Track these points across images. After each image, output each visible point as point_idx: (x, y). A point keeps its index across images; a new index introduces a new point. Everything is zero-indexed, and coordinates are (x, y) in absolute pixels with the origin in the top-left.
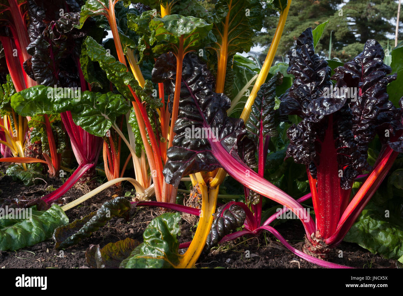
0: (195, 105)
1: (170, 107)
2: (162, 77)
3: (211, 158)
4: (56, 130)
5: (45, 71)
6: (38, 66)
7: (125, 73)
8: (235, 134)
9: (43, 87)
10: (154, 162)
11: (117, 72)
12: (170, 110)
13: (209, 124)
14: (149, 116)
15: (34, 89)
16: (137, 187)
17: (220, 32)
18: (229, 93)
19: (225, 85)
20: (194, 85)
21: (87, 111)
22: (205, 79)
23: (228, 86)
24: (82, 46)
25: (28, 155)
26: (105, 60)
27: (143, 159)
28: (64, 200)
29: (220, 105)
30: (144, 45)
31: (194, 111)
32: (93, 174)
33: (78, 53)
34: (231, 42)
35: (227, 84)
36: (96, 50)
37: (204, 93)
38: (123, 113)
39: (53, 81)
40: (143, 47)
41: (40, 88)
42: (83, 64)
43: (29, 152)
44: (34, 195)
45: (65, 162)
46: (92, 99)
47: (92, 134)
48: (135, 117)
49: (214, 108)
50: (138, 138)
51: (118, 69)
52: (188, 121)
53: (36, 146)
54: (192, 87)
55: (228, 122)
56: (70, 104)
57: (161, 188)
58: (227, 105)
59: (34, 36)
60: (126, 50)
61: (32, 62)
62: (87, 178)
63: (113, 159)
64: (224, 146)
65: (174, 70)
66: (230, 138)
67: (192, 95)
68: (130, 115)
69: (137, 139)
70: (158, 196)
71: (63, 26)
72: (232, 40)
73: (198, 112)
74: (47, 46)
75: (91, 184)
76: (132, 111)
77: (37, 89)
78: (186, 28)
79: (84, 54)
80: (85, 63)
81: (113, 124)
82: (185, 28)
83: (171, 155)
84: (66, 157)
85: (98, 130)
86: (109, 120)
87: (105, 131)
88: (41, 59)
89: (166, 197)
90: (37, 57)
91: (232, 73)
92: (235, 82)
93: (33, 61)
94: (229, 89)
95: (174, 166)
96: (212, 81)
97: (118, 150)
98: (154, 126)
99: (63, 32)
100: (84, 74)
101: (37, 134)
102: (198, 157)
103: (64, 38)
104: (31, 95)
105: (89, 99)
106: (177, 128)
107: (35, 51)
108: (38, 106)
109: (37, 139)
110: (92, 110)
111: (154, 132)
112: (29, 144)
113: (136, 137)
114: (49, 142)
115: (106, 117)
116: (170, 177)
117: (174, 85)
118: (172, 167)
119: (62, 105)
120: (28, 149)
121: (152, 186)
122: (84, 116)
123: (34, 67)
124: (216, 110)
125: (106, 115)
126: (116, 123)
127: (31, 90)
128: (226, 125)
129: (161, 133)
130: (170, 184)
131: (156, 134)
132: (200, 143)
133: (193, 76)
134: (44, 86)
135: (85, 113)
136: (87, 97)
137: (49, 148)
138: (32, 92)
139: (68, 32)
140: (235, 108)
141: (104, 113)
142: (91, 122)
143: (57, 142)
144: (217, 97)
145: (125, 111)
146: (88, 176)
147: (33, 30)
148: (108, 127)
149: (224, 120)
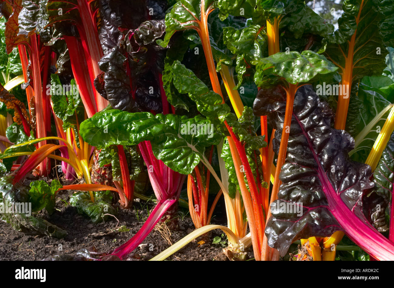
0: (308, 146)
1: (274, 145)
2: (266, 109)
3: (328, 217)
4: (130, 151)
5: (120, 91)
6: (112, 85)
7: (220, 107)
8: (360, 185)
9: (118, 112)
10: (252, 211)
11: (210, 105)
12: (275, 148)
13: (326, 171)
14: (247, 154)
15: (108, 115)
16: (230, 235)
17: (343, 52)
18: (352, 129)
19: (347, 118)
20: (307, 120)
21: (170, 142)
22: (321, 112)
23: (352, 120)
24: (166, 61)
25: (95, 180)
26: (196, 91)
27: (237, 201)
28: (140, 247)
29: (340, 147)
30: (244, 67)
31: (307, 154)
32: (173, 211)
33: (160, 67)
34: (358, 64)
35: (350, 117)
36: (184, 80)
37: (320, 130)
38: (215, 144)
39: (130, 104)
40: (242, 69)
41: (114, 114)
42: (166, 82)
43: (96, 176)
44: (104, 238)
45: (139, 187)
46: (176, 126)
47: (176, 171)
48: (229, 149)
49: (333, 151)
50: (233, 176)
51: (211, 101)
52: (299, 167)
53: (105, 169)
54: (305, 122)
55: (350, 168)
56: (150, 133)
57: (261, 244)
58: (349, 146)
59: (106, 43)
60: (219, 67)
61: (105, 81)
62: (167, 216)
63: (199, 196)
64: (345, 200)
65: (283, 101)
66: (352, 191)
67: (304, 132)
68: (223, 146)
69: (231, 177)
70: (257, 254)
71: (142, 37)
72: (358, 60)
73: (312, 156)
74: (123, 61)
75: (171, 223)
76: (225, 141)
77: (111, 115)
78: (304, 74)
79: (167, 70)
80: (168, 80)
81: (201, 157)
82: (302, 73)
83: (276, 212)
84: (140, 182)
85: (184, 167)
86: (196, 153)
87: (192, 167)
88: (115, 77)
89: (266, 255)
90: (111, 75)
91: (357, 103)
92: (360, 113)
93: (106, 79)
94: (353, 124)
95: (279, 226)
96: (330, 115)
97: (206, 185)
98: (254, 166)
99: (143, 43)
100: (167, 94)
101: (107, 155)
102: (310, 215)
103: (143, 50)
104: (103, 122)
105: (173, 125)
106: (284, 176)
107: (108, 67)
108: (111, 134)
109: (106, 162)
110: (177, 141)
111: (254, 175)
112: (97, 166)
113: (230, 175)
114: (121, 166)
115: (193, 148)
116: (273, 239)
117: (281, 120)
118: (277, 227)
119: (140, 135)
120: (96, 172)
121: (249, 236)
122: (166, 148)
123: (108, 87)
124: (335, 153)
125: (193, 144)
126: (206, 156)
127: (104, 116)
128: (348, 173)
129: (263, 175)
130: (274, 247)
131: (256, 177)
132: (313, 197)
133: (307, 108)
134: (119, 110)
135: (167, 144)
136: (171, 123)
137: (121, 173)
138: (105, 119)
139: (148, 43)
140: (359, 146)
141: (190, 143)
142: (175, 156)
143: (131, 166)
144: (337, 136)
145: (216, 141)
146: (168, 214)
147: (106, 35)
148: (195, 162)
149: (345, 167)
